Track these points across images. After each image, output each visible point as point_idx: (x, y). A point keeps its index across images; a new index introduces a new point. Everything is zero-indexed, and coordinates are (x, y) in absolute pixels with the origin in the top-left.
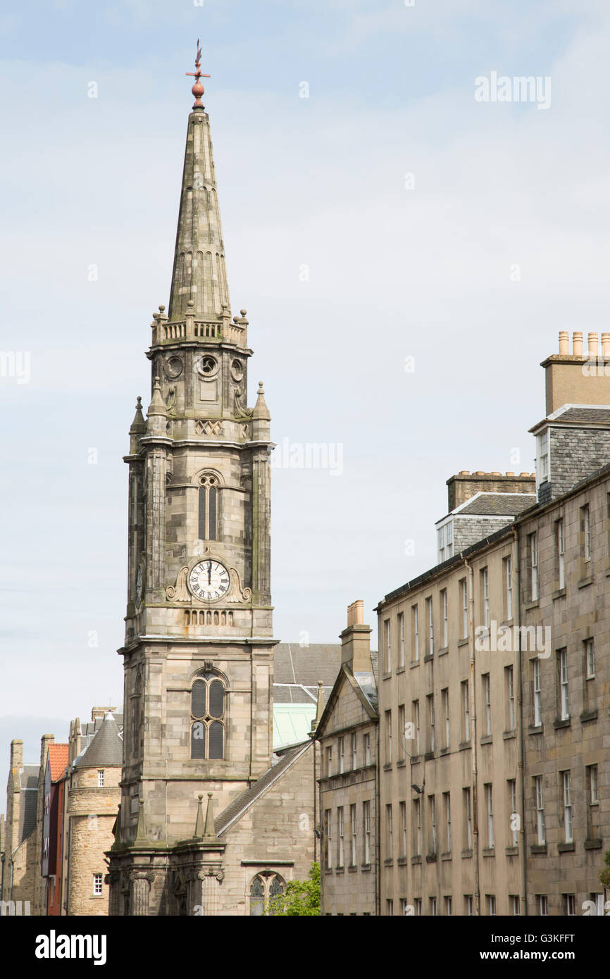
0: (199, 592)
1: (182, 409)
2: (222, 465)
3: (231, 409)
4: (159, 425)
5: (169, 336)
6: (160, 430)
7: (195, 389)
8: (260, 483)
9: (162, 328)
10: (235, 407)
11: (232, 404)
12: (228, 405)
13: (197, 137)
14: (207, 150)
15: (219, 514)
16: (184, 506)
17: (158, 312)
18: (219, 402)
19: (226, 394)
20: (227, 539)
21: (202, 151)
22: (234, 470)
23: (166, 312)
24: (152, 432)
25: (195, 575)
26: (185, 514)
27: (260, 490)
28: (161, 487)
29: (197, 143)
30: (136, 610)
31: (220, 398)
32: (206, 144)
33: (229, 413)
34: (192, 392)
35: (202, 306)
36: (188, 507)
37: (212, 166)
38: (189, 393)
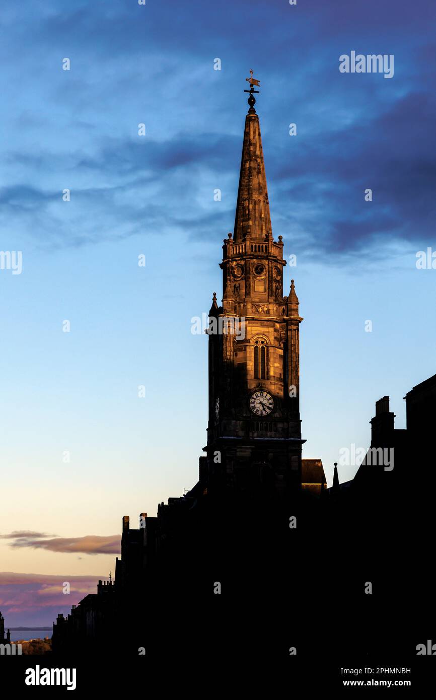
0: (255, 410)
1: (244, 297)
2: (268, 332)
3: (274, 298)
4: (230, 306)
5: (235, 252)
6: (230, 309)
7: (251, 285)
8: (293, 343)
9: (231, 247)
10: (276, 297)
11: (274, 294)
12: (272, 296)
13: (252, 129)
14: (257, 137)
15: (267, 363)
16: (245, 358)
17: (227, 238)
18: (266, 293)
19: (270, 287)
20: (272, 378)
21: (254, 137)
22: (276, 336)
23: (232, 238)
24: (225, 311)
25: (253, 400)
26: (246, 363)
27: (293, 348)
28: (232, 345)
29: (252, 133)
30: (215, 423)
31: (267, 290)
32: (257, 133)
33: (273, 300)
34: (250, 287)
35: (255, 234)
36: (248, 358)
37: (261, 147)
38: (248, 287)
